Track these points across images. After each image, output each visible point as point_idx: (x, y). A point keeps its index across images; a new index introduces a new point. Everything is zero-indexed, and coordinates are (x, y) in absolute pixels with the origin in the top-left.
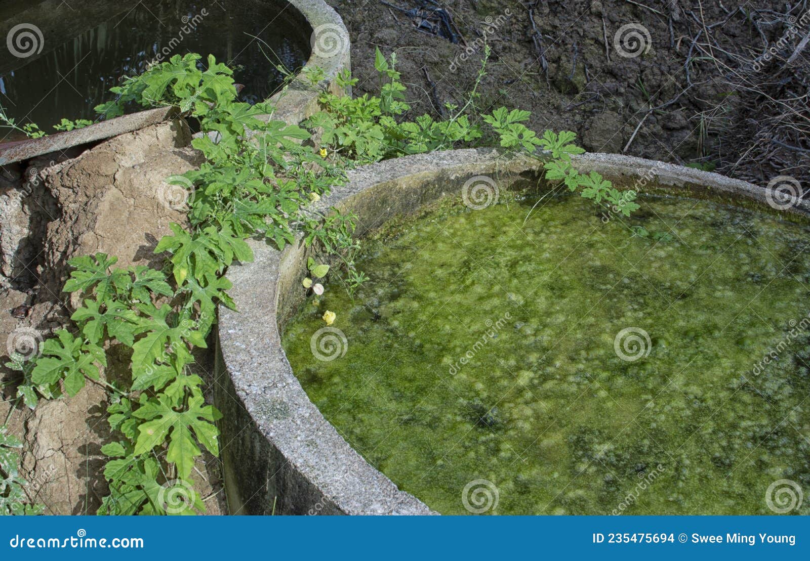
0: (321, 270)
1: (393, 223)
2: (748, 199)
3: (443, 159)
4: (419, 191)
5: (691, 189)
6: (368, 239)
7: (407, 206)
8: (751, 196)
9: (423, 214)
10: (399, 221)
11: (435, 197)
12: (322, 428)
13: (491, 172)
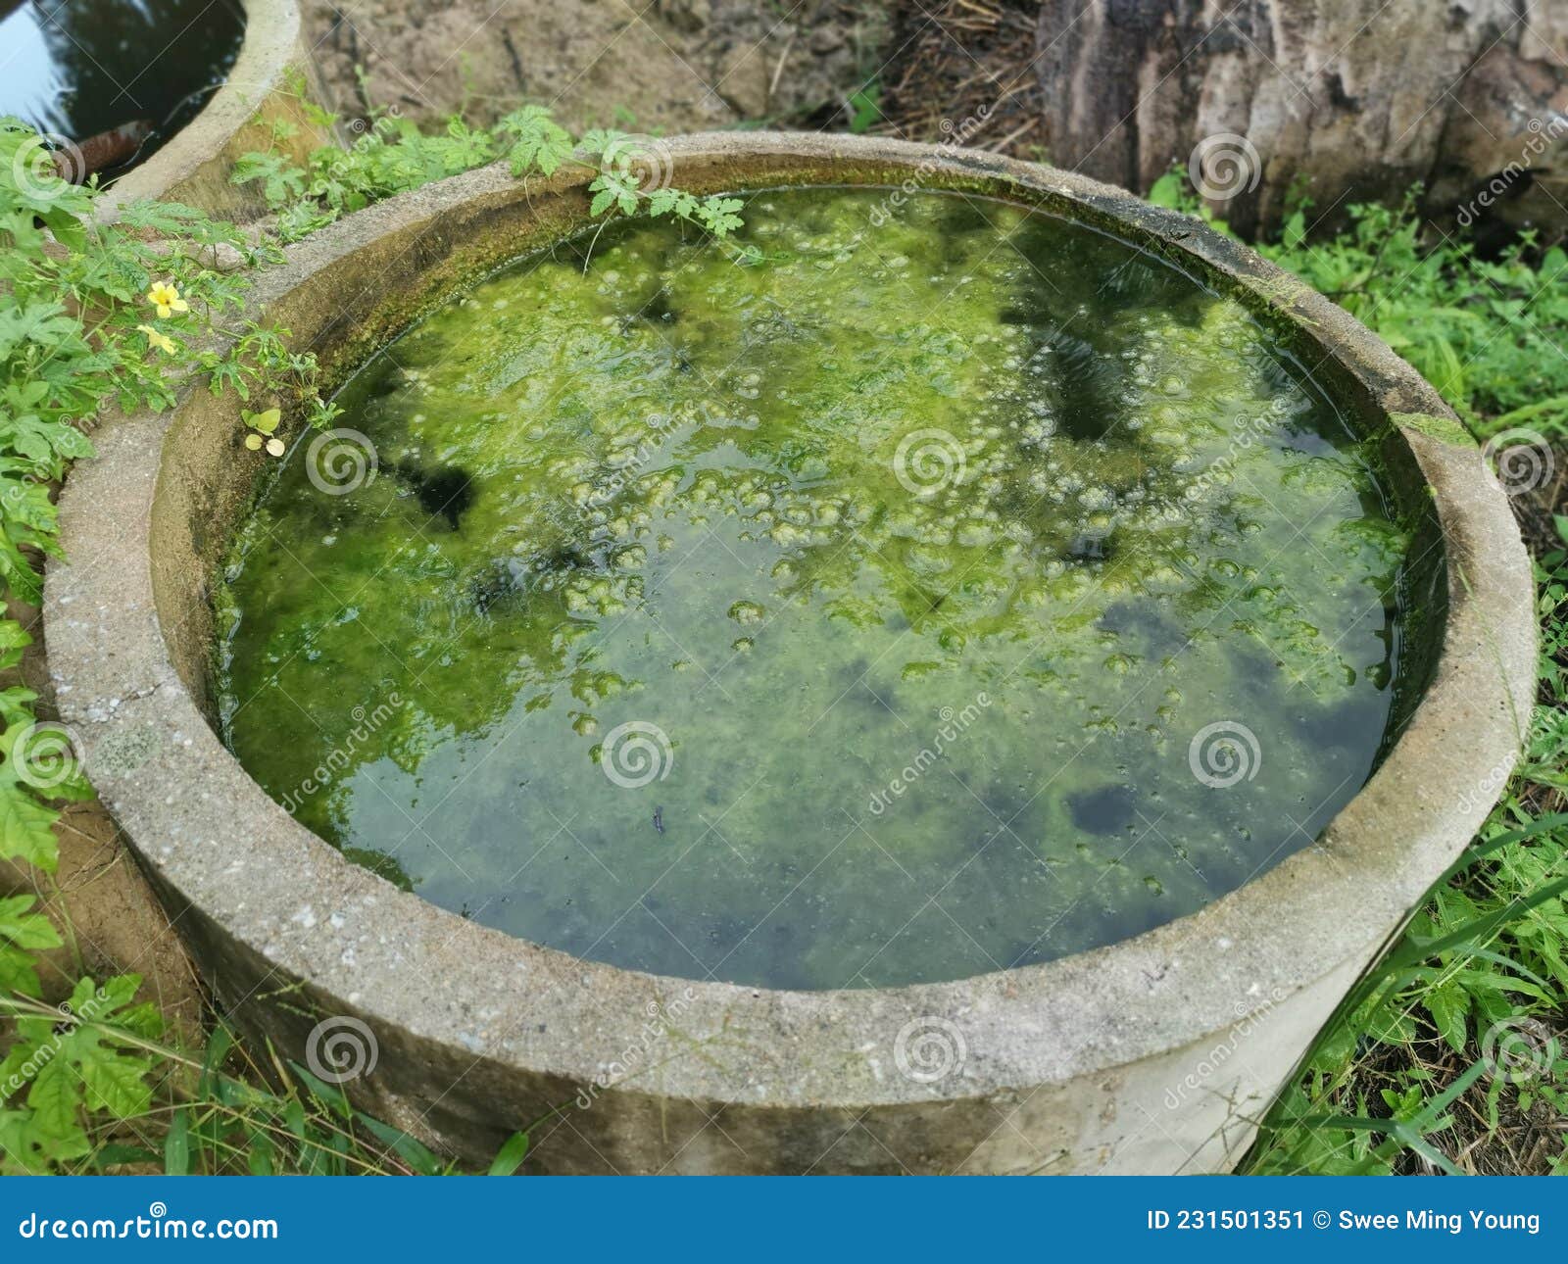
0: (272, 418)
1: (386, 310)
2: (896, 165)
3: (442, 194)
4: (413, 253)
5: (815, 166)
6: (352, 344)
7: (400, 279)
8: (901, 160)
9: (432, 284)
10: (397, 306)
11: (444, 254)
12: (214, 765)
13: (520, 199)
